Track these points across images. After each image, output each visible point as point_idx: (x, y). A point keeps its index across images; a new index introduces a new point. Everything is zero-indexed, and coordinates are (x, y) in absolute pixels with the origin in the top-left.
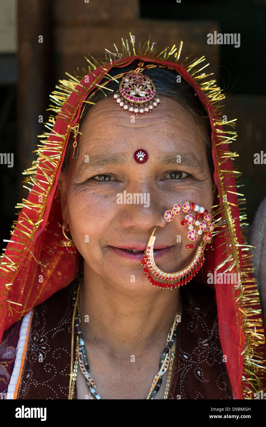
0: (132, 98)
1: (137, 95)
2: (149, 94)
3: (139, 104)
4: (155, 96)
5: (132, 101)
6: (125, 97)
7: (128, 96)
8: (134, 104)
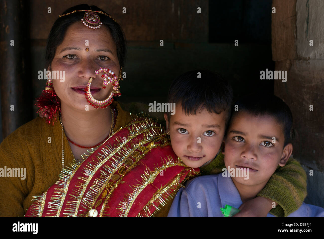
0: (90, 21)
1: (92, 21)
2: (97, 21)
3: (93, 25)
4: (100, 22)
5: (90, 23)
6: (87, 21)
7: (88, 21)
8: (91, 24)
